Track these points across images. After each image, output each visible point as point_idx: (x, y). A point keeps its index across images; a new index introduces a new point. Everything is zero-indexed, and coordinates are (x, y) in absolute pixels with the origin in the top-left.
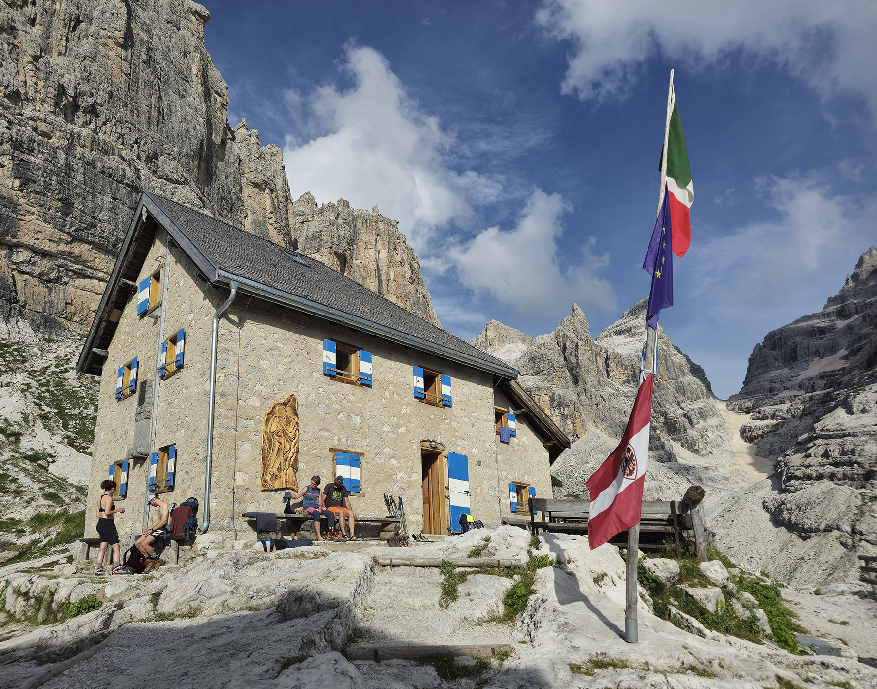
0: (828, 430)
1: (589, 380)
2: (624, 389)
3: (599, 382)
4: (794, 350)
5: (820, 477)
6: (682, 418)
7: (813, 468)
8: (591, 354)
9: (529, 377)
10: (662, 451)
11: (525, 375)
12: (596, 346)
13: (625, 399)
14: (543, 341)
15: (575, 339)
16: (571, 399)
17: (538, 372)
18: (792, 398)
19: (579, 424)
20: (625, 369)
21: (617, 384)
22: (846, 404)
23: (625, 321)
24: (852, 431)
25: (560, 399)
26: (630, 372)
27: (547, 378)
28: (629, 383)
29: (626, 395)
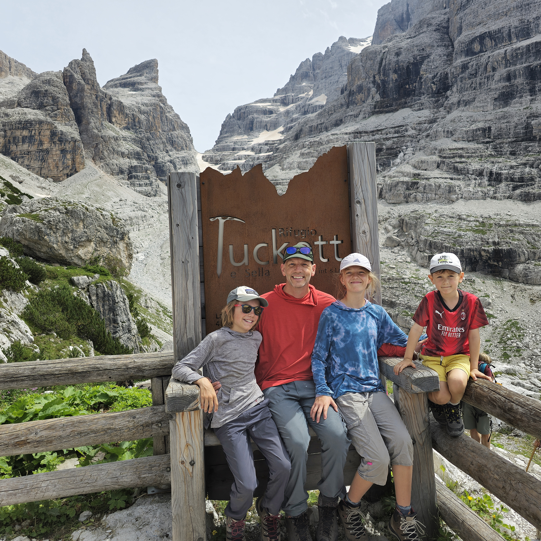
1: (92, 120)
2: (124, 134)
3: (102, 125)
4: (252, 122)
6: (169, 163)
8: (96, 98)
9: (30, 110)
10: (150, 188)
11: (27, 107)
12: (101, 91)
13: (124, 142)
14: (48, 78)
15: (82, 82)
16: (72, 136)
17: (41, 107)
18: (246, 157)
19: (78, 160)
20: (126, 117)
21: (117, 129)
22: (280, 163)
23: (130, 76)
24: (282, 181)
25: (62, 135)
26: (130, 120)
27: (49, 114)
28: (129, 129)
29: (125, 139)
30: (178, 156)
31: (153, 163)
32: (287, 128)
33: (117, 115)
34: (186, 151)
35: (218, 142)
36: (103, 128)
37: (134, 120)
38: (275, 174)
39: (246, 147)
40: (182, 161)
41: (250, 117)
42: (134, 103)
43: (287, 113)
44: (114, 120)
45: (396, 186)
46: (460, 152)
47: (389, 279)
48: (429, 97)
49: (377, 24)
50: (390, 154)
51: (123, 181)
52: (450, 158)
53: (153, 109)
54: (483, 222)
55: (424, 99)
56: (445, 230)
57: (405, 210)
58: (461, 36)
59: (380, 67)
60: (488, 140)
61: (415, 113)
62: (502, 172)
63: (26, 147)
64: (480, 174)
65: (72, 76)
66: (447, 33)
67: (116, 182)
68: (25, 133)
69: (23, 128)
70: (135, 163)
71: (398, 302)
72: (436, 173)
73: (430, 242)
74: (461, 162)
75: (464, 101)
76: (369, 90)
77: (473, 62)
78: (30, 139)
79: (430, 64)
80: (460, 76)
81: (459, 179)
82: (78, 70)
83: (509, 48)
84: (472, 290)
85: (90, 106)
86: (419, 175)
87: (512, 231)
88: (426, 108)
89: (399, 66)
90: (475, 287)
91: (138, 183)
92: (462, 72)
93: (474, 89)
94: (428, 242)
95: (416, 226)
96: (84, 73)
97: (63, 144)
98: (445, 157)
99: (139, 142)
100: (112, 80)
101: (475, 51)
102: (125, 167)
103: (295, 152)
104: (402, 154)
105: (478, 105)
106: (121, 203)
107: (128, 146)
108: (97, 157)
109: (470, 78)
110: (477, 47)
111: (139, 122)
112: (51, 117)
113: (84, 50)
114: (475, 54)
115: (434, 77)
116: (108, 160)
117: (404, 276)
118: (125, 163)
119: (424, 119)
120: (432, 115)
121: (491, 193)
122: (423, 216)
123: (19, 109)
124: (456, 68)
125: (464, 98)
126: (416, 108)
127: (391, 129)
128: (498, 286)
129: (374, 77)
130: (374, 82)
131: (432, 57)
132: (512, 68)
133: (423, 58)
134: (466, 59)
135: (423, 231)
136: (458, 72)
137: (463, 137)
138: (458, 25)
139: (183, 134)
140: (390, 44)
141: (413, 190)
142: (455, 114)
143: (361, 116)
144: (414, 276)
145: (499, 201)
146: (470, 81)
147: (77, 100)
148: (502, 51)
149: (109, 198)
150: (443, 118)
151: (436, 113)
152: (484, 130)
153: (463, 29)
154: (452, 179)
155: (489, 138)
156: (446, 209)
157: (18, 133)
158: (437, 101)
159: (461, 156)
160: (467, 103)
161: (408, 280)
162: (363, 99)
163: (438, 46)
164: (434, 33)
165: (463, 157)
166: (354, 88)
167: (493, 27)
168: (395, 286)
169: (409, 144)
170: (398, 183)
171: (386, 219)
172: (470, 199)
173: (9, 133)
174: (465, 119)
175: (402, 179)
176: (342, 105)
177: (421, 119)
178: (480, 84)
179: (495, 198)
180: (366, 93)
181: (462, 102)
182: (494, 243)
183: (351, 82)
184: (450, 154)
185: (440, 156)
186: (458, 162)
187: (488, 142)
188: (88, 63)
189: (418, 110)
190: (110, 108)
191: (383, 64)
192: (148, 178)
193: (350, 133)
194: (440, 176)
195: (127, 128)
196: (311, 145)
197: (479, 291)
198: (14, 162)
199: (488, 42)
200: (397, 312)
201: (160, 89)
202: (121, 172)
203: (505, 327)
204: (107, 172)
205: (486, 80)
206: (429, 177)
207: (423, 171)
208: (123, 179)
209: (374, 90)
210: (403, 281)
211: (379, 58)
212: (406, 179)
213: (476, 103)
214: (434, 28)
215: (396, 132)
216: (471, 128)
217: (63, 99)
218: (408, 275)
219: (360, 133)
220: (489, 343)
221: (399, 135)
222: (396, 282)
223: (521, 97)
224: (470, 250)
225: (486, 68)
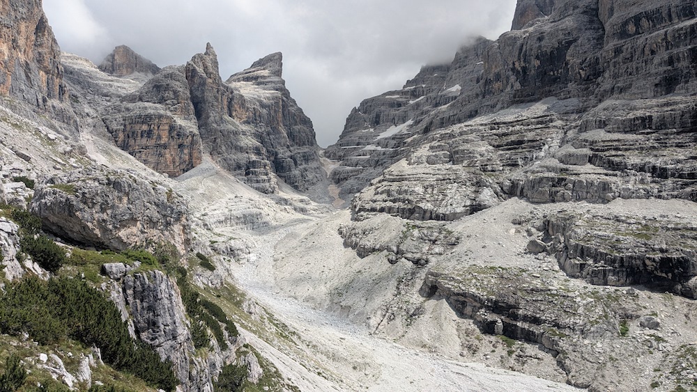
0: (393, 175)
1: (211, 114)
2: (244, 129)
3: (222, 119)
4: (378, 116)
5: (382, 210)
6: (289, 159)
7: (378, 203)
8: (218, 92)
9: (151, 104)
10: (267, 184)
11: (148, 101)
12: (223, 85)
13: (243, 136)
14: (171, 72)
15: (204, 75)
16: (191, 130)
17: (162, 101)
18: (371, 152)
19: (195, 155)
20: (247, 111)
21: (238, 123)
22: (408, 157)
23: (254, 69)
24: (408, 177)
25: (180, 129)
26: (251, 114)
27: (169, 108)
28: (249, 123)
29: (244, 133)
30: (299, 151)
31: (272, 158)
32: (416, 121)
33: (238, 109)
34: (307, 146)
35: (341, 137)
36: (222, 122)
37: (255, 114)
38: (401, 169)
39: (371, 141)
40: (304, 156)
41: (376, 110)
42: (256, 97)
43: (418, 105)
44: (234, 114)
45: (539, 182)
46: (615, 144)
47: (532, 290)
48: (578, 85)
49: (516, 10)
50: (534, 147)
51: (241, 177)
52: (603, 151)
53: (275, 103)
54: (646, 225)
55: (571, 86)
56: (600, 233)
57: (551, 210)
58: (613, 17)
59: (520, 53)
60: (649, 130)
61: (561, 102)
62: (668, 166)
63: (144, 141)
64: (642, 169)
65: (194, 70)
66: (597, 16)
67: (233, 178)
68: (145, 127)
69: (143, 123)
70: (254, 157)
71: (544, 318)
72: (589, 167)
73: (582, 248)
74: (617, 156)
75: (618, 87)
76: (508, 78)
77: (627, 45)
78: (149, 134)
79: (577, 49)
80: (613, 60)
81: (616, 175)
82: (201, 64)
83: (670, 29)
84: (635, 306)
85: (210, 99)
86: (567, 170)
87: (683, 236)
88: (574, 96)
89: (542, 52)
90: (639, 303)
91: (255, 179)
92: (615, 57)
93: (630, 74)
94: (580, 248)
95: (564, 229)
96: (206, 67)
97: (181, 138)
98: (597, 150)
99: (259, 136)
100: (235, 75)
101: (630, 33)
102: (243, 162)
103: (424, 146)
104: (547, 147)
105: (636, 91)
106: (237, 200)
107: (247, 141)
108: (214, 152)
109: (624, 63)
110: (631, 28)
111: (260, 116)
112: (171, 111)
113: (208, 44)
114: (630, 36)
115: (583, 62)
116: (225, 155)
117: (550, 287)
118: (242, 158)
119: (572, 108)
120: (581, 104)
121: (656, 191)
122: (573, 217)
123: (140, 104)
124: (608, 51)
125: (619, 85)
126: (563, 97)
127: (534, 120)
128: (668, 303)
129: (514, 64)
130: (513, 69)
131: (579, 41)
132: (675, 51)
133: (569, 43)
134: (620, 42)
135: (573, 234)
136: (611, 56)
137: (618, 128)
138: (609, 6)
139: (305, 128)
140: (531, 29)
141: (560, 186)
142: (608, 103)
143: (499, 106)
144: (563, 287)
145: (665, 201)
146: (625, 66)
147: (198, 94)
148: (662, 31)
149: (224, 194)
150: (594, 107)
151: (585, 101)
152: (643, 119)
153: (615, 10)
154: (606, 175)
155: (650, 128)
156: (600, 209)
157: (137, 128)
158: (587, 89)
159: (617, 149)
160: (621, 90)
161: (555, 292)
162: (501, 88)
163: (586, 29)
164: (582, 15)
165: (620, 150)
166: (491, 76)
167: (650, 7)
168: (539, 299)
169: (554, 135)
170: (541, 179)
171: (529, 220)
172: (630, 197)
173: (128, 128)
174: (620, 107)
175: (547, 175)
176: (477, 95)
177: (568, 108)
178: (637, 68)
179: (660, 197)
180: (505, 82)
181: (615, 89)
182: (662, 251)
183: (487, 71)
184: (603, 146)
185: (592, 149)
186: (613, 156)
187: (648, 133)
188: (211, 57)
189: (564, 99)
190: (230, 101)
191: (524, 50)
192: (267, 174)
193: (486, 125)
194: (593, 171)
195: (247, 122)
196: (443, 137)
197: (645, 307)
198: (131, 156)
199: (644, 23)
200: (542, 331)
201: (283, 82)
202: (239, 167)
203: (679, 354)
204: (223, 167)
205: (644, 64)
206: (579, 172)
207: (571, 166)
208: (241, 174)
209: (513, 78)
210: (549, 293)
211: (519, 43)
212: (552, 175)
213: (633, 90)
214: (582, 10)
215: (538, 123)
216: (628, 117)
217: (183, 93)
218: (555, 286)
219: (498, 124)
220: (658, 374)
221: (543, 126)
222: (541, 294)
223: (687, 82)
224: (631, 257)
225: (643, 51)
